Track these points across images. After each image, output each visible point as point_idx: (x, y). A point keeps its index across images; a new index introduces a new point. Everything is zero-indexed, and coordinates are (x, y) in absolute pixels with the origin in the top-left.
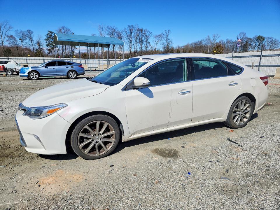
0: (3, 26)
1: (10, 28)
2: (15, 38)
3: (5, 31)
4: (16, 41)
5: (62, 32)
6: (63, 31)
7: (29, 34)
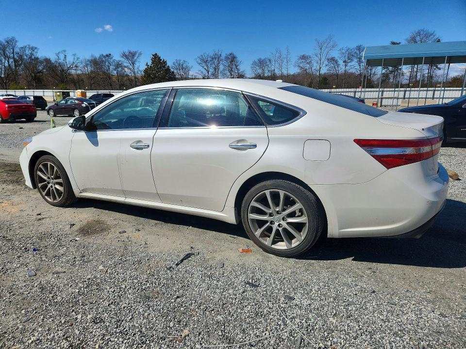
0: (325, 45)
1: (333, 47)
2: (336, 62)
3: (325, 53)
4: (338, 65)
5: (416, 42)
6: (418, 39)
7: (358, 52)
